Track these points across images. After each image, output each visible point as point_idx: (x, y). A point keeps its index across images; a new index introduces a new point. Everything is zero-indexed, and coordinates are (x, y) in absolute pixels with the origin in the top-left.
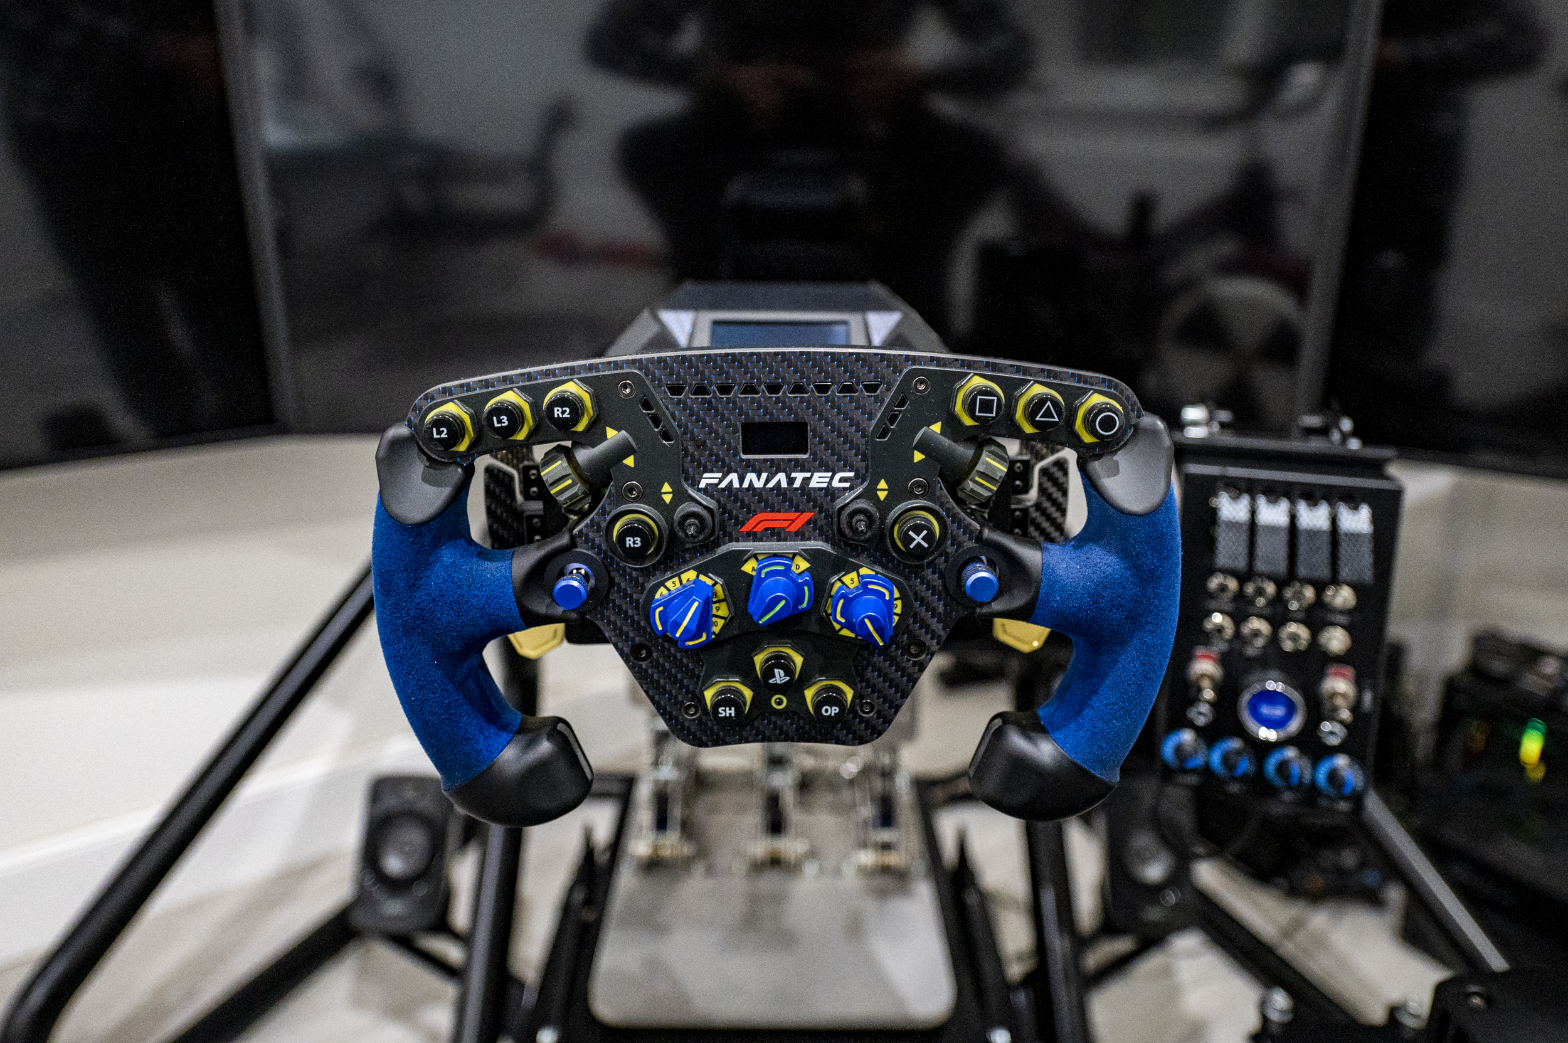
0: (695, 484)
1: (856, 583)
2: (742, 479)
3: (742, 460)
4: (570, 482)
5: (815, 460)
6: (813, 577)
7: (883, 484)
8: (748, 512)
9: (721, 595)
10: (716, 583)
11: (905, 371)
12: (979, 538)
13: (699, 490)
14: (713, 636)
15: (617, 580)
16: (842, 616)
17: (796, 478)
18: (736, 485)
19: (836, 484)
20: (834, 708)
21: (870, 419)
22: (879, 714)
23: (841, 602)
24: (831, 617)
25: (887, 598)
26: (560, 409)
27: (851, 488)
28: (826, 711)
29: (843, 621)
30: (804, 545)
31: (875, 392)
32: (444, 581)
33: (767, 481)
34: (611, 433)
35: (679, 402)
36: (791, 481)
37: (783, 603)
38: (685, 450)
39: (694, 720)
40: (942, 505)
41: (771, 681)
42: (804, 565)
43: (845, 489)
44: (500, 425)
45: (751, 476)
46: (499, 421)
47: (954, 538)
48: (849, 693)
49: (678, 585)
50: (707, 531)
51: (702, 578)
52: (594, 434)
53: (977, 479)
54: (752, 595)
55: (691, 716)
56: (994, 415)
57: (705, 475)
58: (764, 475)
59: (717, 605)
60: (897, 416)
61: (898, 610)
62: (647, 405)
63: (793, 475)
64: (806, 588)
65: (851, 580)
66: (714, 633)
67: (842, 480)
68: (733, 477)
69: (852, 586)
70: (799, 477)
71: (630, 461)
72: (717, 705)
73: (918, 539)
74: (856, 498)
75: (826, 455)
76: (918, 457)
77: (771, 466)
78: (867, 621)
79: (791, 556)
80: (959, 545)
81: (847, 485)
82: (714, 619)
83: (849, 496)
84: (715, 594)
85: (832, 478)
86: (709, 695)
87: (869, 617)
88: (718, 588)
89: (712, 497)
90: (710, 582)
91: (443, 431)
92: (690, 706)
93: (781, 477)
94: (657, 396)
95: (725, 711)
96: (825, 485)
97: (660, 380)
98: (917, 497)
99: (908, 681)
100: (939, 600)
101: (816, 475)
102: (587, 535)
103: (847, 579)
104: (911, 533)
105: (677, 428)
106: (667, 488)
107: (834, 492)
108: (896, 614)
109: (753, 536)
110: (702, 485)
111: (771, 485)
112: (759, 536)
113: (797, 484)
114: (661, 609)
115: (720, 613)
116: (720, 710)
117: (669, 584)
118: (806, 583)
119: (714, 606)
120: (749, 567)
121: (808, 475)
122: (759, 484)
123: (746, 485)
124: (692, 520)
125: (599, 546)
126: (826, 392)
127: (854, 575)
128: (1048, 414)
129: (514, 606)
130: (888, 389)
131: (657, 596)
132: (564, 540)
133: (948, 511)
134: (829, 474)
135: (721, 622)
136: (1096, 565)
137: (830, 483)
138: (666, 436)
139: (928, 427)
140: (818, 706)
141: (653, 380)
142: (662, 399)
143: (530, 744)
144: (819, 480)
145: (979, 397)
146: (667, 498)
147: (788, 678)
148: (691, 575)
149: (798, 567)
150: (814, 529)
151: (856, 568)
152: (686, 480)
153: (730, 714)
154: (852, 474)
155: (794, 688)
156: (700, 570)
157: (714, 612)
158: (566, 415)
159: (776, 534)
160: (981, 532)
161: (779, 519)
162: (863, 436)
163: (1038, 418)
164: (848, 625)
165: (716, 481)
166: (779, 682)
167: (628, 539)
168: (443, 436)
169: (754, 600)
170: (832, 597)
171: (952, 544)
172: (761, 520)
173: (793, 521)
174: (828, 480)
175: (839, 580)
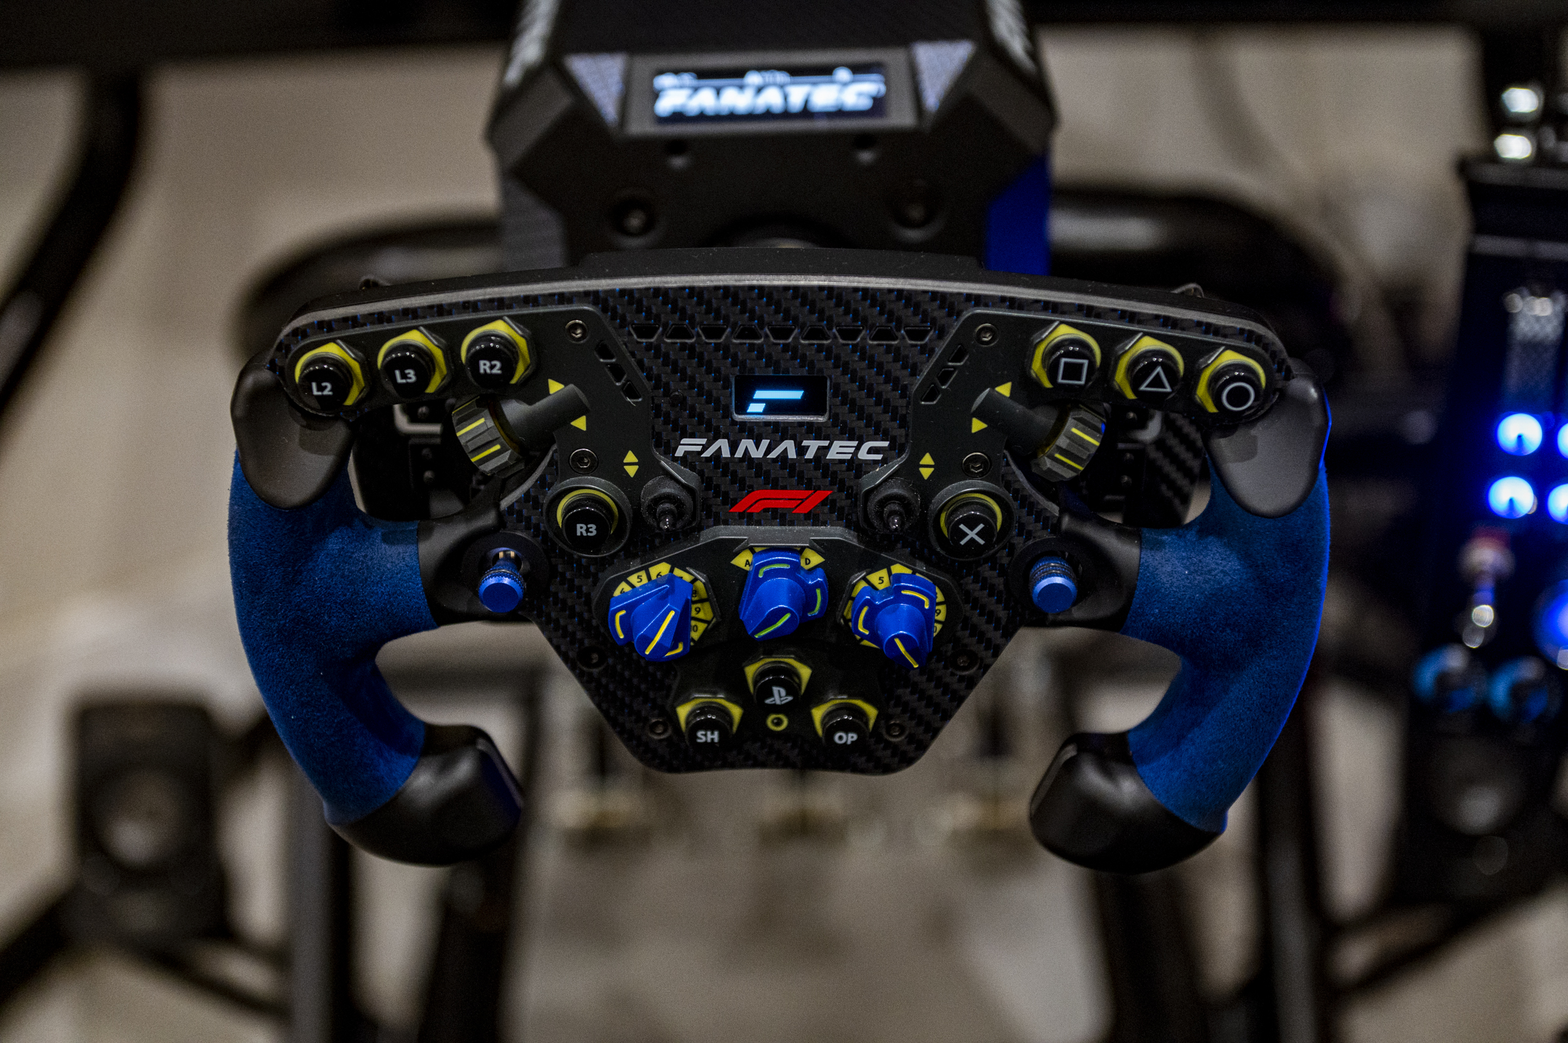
0: (669, 451)
1: (886, 583)
2: (733, 448)
3: (734, 423)
4: (497, 447)
5: (834, 425)
6: (828, 576)
7: (927, 459)
8: (742, 489)
9: (703, 593)
10: (696, 579)
11: (966, 314)
12: (1056, 527)
13: (675, 459)
14: (692, 644)
15: (560, 568)
16: (865, 627)
17: (809, 447)
18: (726, 453)
19: (863, 455)
20: (850, 735)
21: (914, 374)
22: (911, 739)
23: (865, 609)
24: (850, 624)
25: (927, 607)
26: (488, 364)
27: (884, 461)
28: (841, 738)
29: (867, 633)
30: (817, 533)
31: (922, 339)
32: (332, 576)
33: (769, 450)
34: (555, 387)
35: (649, 347)
36: (801, 450)
37: (787, 616)
38: (657, 408)
39: (661, 741)
40: (1008, 486)
41: (768, 701)
42: (816, 559)
43: (875, 462)
44: (404, 381)
45: (747, 444)
46: (404, 376)
47: (1022, 526)
48: (872, 712)
49: (645, 581)
50: (687, 517)
51: (678, 572)
52: (532, 389)
53: (1057, 456)
54: (745, 598)
55: (659, 735)
56: (1082, 382)
57: (684, 441)
58: (765, 443)
59: (699, 605)
60: (952, 373)
61: (941, 617)
62: (605, 352)
63: (805, 443)
64: (818, 591)
65: (880, 579)
66: (693, 640)
67: (871, 451)
68: (723, 444)
69: (881, 587)
70: (813, 446)
71: (581, 423)
72: (694, 728)
73: (972, 534)
74: (890, 477)
75: (852, 420)
76: (977, 425)
77: (775, 431)
78: (897, 641)
79: (799, 549)
80: (1029, 535)
81: (879, 457)
82: (693, 623)
83: (881, 474)
84: (695, 592)
85: (858, 448)
86: (683, 712)
87: (901, 637)
88: (700, 585)
89: (693, 468)
90: (687, 578)
91: (326, 387)
92: (657, 723)
93: (789, 446)
94: (620, 341)
95: (705, 735)
96: (849, 457)
97: (623, 318)
98: (973, 476)
99: (951, 700)
100: (998, 602)
101: (837, 444)
102: (520, 513)
103: (874, 578)
104: (962, 526)
105: (645, 381)
106: (630, 457)
107: (861, 465)
108: (939, 622)
109: (748, 518)
110: (680, 453)
111: (773, 455)
112: (755, 518)
113: (810, 455)
114: (623, 612)
115: (701, 615)
116: (700, 734)
117: (633, 579)
118: (818, 585)
119: (694, 606)
120: (742, 560)
121: (826, 443)
122: (757, 454)
123: (739, 454)
124: (667, 506)
125: (537, 527)
126: (855, 339)
127: (883, 573)
128: (1157, 382)
129: (423, 602)
130: (941, 335)
131: (617, 593)
132: (489, 519)
133: (1016, 493)
134: (855, 443)
135: (702, 627)
136: (1210, 572)
137: (855, 454)
138: (631, 392)
139: (993, 387)
140: (830, 731)
141: (613, 318)
142: (625, 341)
143: (445, 767)
144: (840, 450)
145: (1063, 360)
146: (632, 471)
147: (790, 698)
148: (663, 569)
149: (808, 561)
150: (832, 511)
151: (887, 565)
152: (658, 446)
153: (712, 739)
154: (886, 444)
155: (799, 708)
156: (674, 563)
157: (694, 613)
158: (496, 371)
159: (781, 517)
160: (1060, 520)
161: (782, 499)
162: (903, 396)
163: (1143, 388)
164: (873, 637)
165: (699, 448)
166: (778, 702)
167: (579, 526)
168: (327, 392)
169: (748, 605)
170: (853, 599)
171: (1020, 534)
172: (760, 497)
173: (803, 501)
174: (852, 450)
175: (864, 579)
